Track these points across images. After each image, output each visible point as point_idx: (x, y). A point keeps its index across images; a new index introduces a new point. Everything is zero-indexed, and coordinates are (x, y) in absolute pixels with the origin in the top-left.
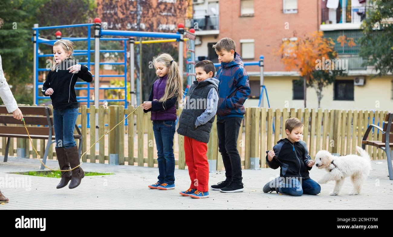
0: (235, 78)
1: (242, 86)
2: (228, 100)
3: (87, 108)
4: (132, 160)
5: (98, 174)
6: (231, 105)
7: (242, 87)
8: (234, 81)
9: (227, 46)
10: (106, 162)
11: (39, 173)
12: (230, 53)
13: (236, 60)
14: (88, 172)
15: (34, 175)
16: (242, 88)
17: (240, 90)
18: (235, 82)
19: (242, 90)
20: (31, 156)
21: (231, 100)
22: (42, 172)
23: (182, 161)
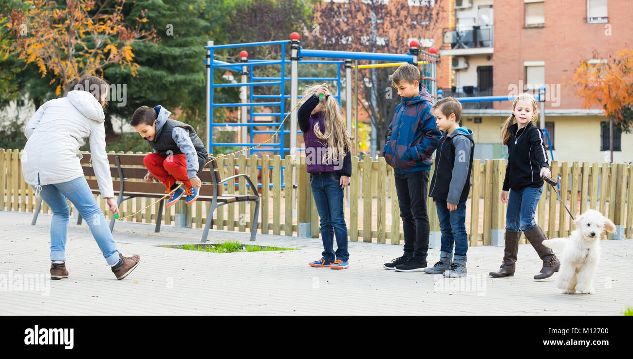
0: (421, 119)
1: (431, 130)
2: (412, 149)
3: (269, 159)
6: (416, 155)
7: (431, 131)
8: (420, 122)
9: (408, 77)
10: (295, 234)
12: (413, 86)
13: (422, 95)
16: (430, 134)
17: (427, 136)
18: (420, 124)
19: (431, 135)
20: (194, 225)
21: (416, 150)
22: (202, 245)
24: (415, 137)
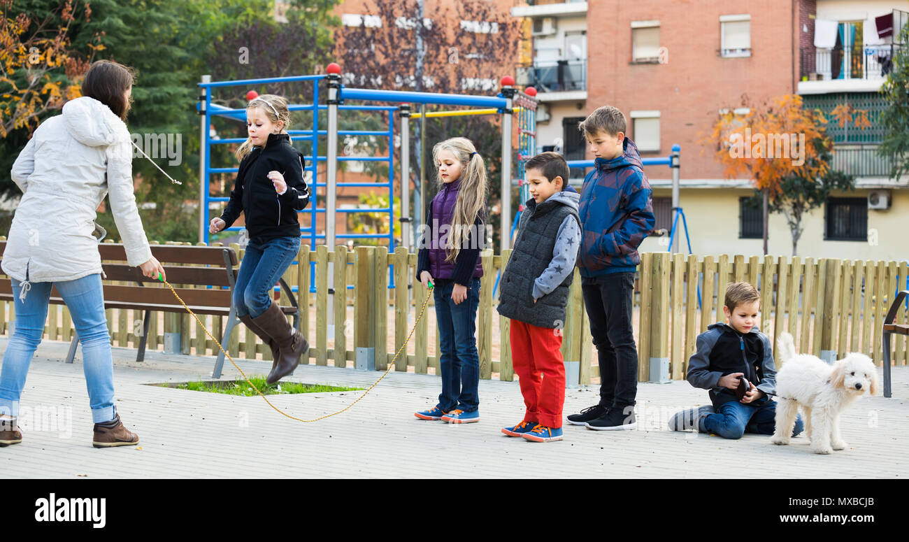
0: (625, 191)
1: (639, 209)
2: (607, 236)
3: (309, 251)
4: (404, 361)
5: (331, 389)
6: (613, 247)
7: (637, 212)
8: (622, 197)
9: (610, 125)
10: (350, 364)
11: (208, 385)
12: (615, 140)
13: (626, 155)
14: (310, 385)
15: (199, 390)
16: (637, 215)
17: (632, 218)
18: (623, 200)
19: (637, 217)
20: (193, 350)
21: (614, 238)
22: (216, 382)
23: (506, 363)
24: (613, 219)
